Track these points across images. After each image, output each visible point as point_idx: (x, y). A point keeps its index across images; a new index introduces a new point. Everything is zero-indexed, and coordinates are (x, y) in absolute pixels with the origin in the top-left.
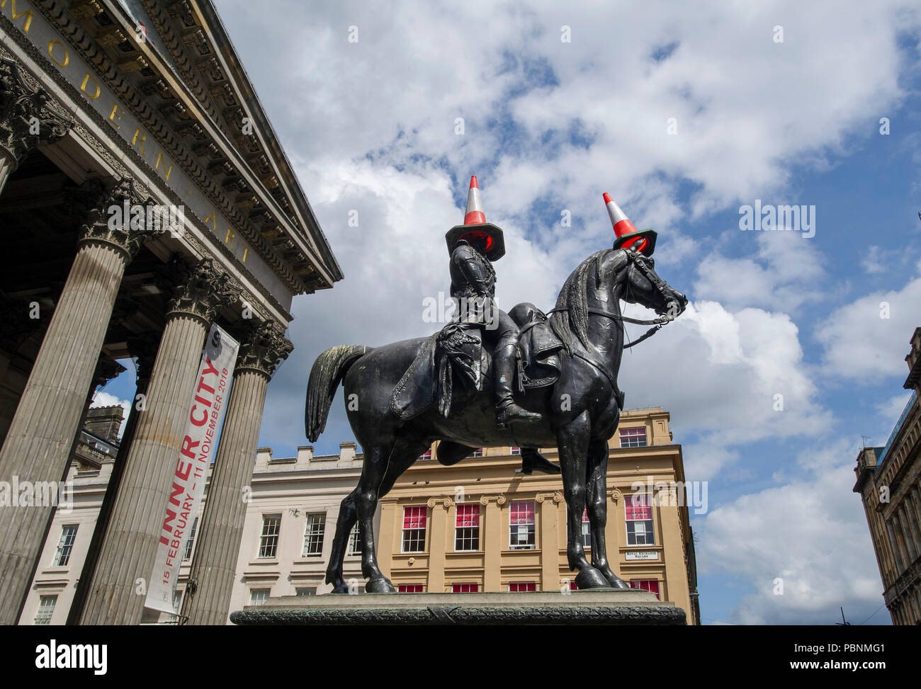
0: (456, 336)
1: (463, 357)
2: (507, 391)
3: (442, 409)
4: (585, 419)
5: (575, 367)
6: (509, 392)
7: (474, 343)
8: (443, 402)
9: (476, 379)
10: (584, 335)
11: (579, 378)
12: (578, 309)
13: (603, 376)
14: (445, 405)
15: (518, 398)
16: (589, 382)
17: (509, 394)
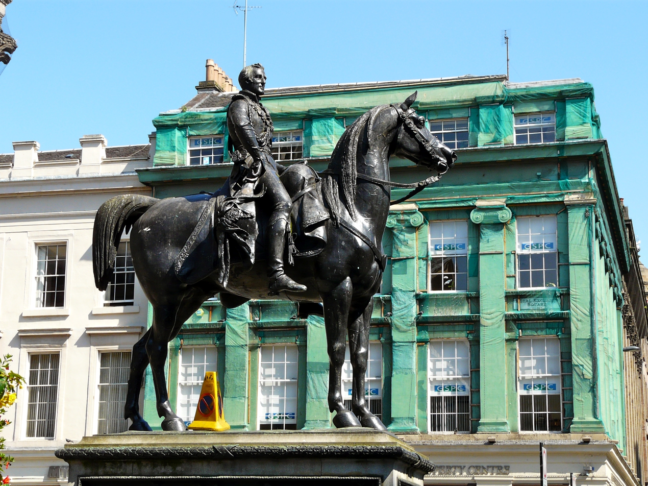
0: (233, 212)
1: (240, 233)
2: (280, 263)
3: (221, 281)
4: (347, 285)
5: (340, 237)
6: (282, 264)
7: (248, 218)
8: (222, 274)
9: (250, 252)
10: (350, 202)
11: (344, 248)
12: (348, 175)
13: (365, 244)
14: (224, 277)
15: (287, 269)
16: (351, 252)
17: (281, 265)
